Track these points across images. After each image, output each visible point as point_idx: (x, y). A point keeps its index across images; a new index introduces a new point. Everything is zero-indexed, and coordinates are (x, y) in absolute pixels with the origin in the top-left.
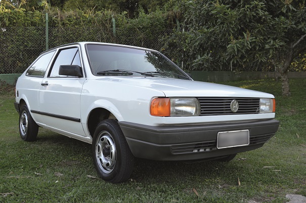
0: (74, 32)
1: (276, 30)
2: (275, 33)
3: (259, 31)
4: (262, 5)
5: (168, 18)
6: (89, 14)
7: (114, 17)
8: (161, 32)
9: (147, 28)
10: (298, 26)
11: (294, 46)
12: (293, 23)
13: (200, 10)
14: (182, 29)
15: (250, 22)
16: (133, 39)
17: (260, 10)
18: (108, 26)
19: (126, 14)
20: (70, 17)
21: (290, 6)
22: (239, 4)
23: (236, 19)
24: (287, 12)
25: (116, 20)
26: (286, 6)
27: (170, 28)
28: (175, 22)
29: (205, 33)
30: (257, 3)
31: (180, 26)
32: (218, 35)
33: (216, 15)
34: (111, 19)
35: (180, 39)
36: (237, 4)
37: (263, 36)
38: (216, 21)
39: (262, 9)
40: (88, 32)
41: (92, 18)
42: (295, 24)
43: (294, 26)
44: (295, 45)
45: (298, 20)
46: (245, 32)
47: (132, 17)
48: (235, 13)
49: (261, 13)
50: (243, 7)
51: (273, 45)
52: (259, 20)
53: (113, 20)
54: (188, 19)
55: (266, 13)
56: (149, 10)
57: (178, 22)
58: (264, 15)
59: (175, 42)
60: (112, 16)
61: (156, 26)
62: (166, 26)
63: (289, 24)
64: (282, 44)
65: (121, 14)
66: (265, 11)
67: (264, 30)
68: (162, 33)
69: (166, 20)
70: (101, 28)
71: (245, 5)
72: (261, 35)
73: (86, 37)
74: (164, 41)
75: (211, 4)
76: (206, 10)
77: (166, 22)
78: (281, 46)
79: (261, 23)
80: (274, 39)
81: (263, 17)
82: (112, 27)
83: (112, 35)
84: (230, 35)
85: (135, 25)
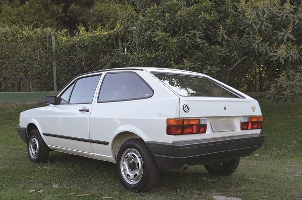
0: (11, 49)
1: (212, 57)
2: (211, 60)
3: (198, 57)
4: (199, 34)
5: (110, 38)
6: (27, 31)
7: (54, 35)
8: (103, 51)
9: (88, 47)
10: (231, 54)
11: (230, 70)
12: (227, 51)
13: (143, 36)
14: (124, 49)
15: (189, 48)
16: (73, 58)
17: (198, 39)
18: (47, 44)
19: (67, 32)
20: (6, 33)
21: (225, 36)
22: (179, 32)
23: (177, 46)
24: (222, 40)
25: (56, 38)
26: (221, 35)
27: (112, 48)
28: (117, 42)
29: (148, 58)
30: (195, 32)
31: (123, 46)
32: (160, 60)
33: (159, 42)
34: (50, 37)
35: (122, 59)
36: (177, 31)
37: (201, 62)
38: (159, 47)
39: (200, 38)
40: (25, 49)
41: (30, 36)
42: (229, 52)
43: (229, 54)
44: (231, 68)
45: (232, 48)
46: (185, 58)
47: (73, 35)
48: (176, 41)
49: (199, 41)
50: (183, 35)
51: (210, 71)
52: (197, 47)
53: (53, 38)
54: (131, 41)
55: (204, 41)
56: (90, 28)
57: (120, 42)
58: (203, 44)
59: (118, 63)
60: (52, 33)
61: (98, 45)
62: (107, 45)
63: (225, 51)
64: (218, 69)
65: (61, 31)
66: (203, 39)
67: (201, 57)
68: (104, 53)
69: (108, 39)
70: (40, 46)
71: (185, 33)
72: (199, 60)
73: (23, 55)
74: (106, 60)
75: (154, 31)
76: (149, 36)
77: (108, 42)
78: (217, 72)
79: (200, 50)
80: (211, 66)
81: (201, 45)
82: (51, 45)
83: (52, 53)
84: (171, 61)
85: (76, 44)
